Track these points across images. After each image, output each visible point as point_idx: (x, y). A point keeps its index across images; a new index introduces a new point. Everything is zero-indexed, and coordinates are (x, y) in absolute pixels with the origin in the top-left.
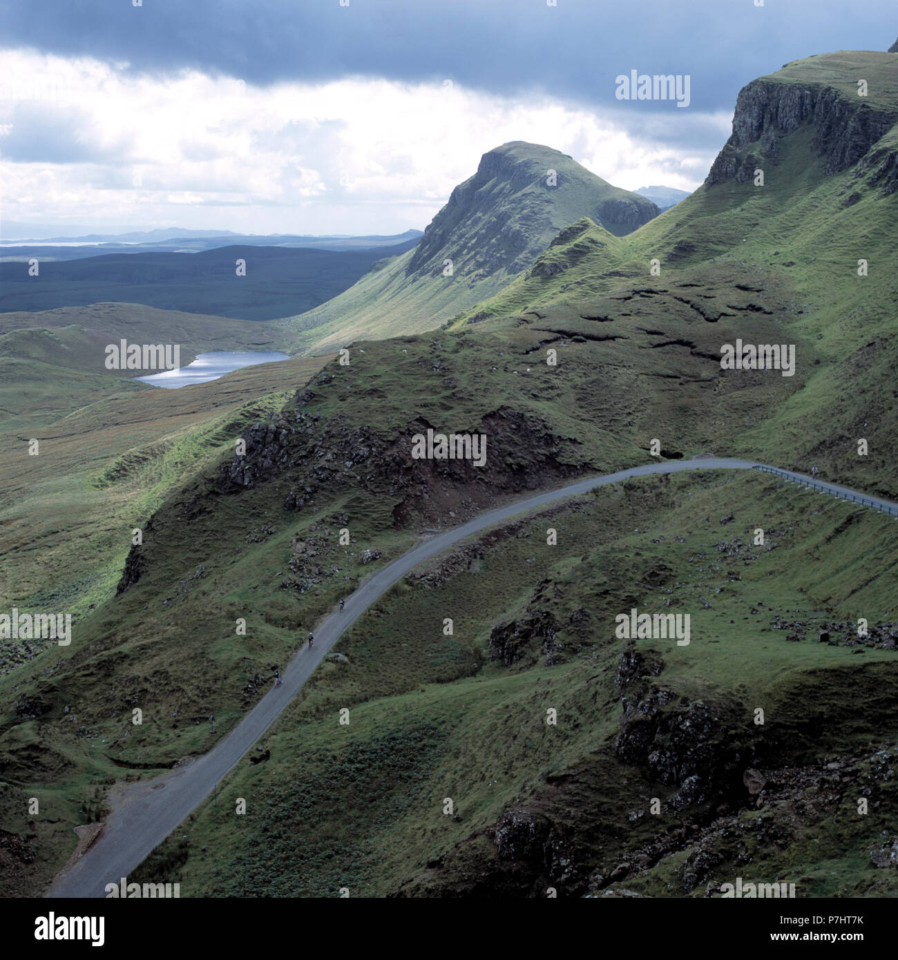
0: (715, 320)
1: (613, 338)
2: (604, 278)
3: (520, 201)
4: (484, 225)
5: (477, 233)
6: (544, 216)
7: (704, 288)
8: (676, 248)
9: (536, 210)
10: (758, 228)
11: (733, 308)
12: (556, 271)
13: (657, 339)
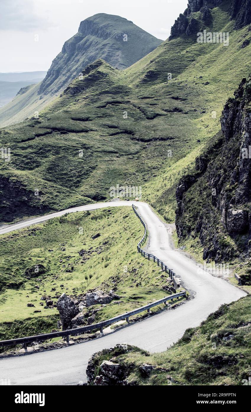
0: (152, 119)
1: (87, 131)
2: (99, 95)
3: (102, 49)
4: (81, 64)
5: (76, 69)
6: (115, 58)
7: (154, 99)
8: (146, 76)
9: (110, 54)
10: (194, 62)
11: (166, 111)
12: (77, 92)
13: (113, 131)
